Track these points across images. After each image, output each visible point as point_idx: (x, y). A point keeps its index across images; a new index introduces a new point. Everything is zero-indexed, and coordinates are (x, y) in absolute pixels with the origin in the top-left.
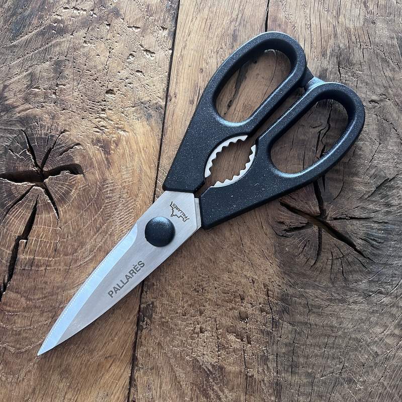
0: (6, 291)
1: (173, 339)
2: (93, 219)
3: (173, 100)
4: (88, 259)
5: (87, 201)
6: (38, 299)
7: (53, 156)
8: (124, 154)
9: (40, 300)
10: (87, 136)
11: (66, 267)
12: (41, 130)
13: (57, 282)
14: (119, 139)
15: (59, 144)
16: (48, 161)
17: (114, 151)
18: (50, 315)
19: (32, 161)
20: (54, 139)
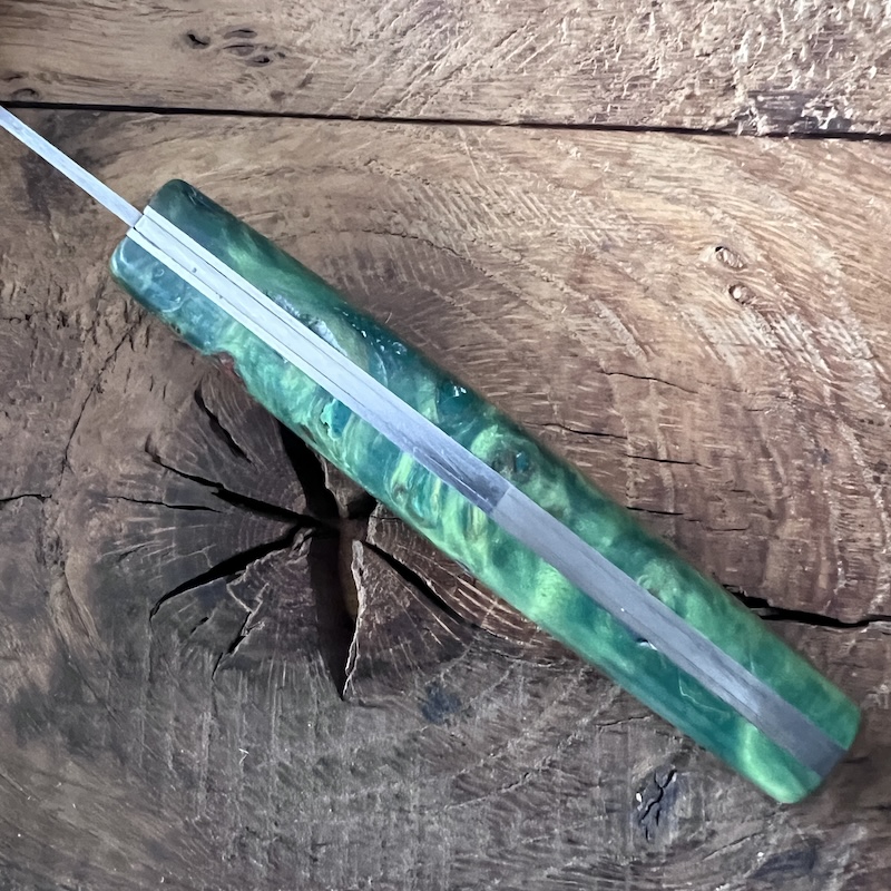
0: (762, 595)
1: (861, 20)
2: (472, 317)
3: (28, 83)
4: (614, 319)
6: (776, 477)
7: (248, 481)
9: (781, 470)
11: (653, 391)
12: (151, 538)
13: (710, 417)
15: (202, 463)
16: (270, 498)
18: (825, 428)
19: (272, 559)
20: (182, 483)
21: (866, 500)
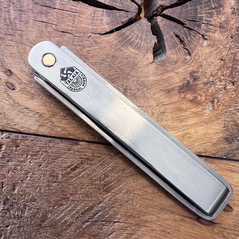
7: (175, 27)
10: (201, 66)
12: (206, 13)
15: (190, 34)
16: (168, 22)
17: (184, 98)
20: (196, 28)
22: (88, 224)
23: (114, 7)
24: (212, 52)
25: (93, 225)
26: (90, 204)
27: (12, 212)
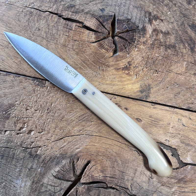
0: (58, 17)
5: (99, 57)
7: (123, 42)
8: (122, 77)
9: (52, 32)
10: (133, 59)
12: (138, 37)
14: (130, 75)
15: (130, 45)
16: (121, 39)
17: (124, 72)
19: (122, 31)
20: (133, 43)
21: (42, 27)
22: (81, 121)
23: (98, 31)
24: (138, 54)
25: (83, 122)
26: (83, 113)
27: (50, 114)
